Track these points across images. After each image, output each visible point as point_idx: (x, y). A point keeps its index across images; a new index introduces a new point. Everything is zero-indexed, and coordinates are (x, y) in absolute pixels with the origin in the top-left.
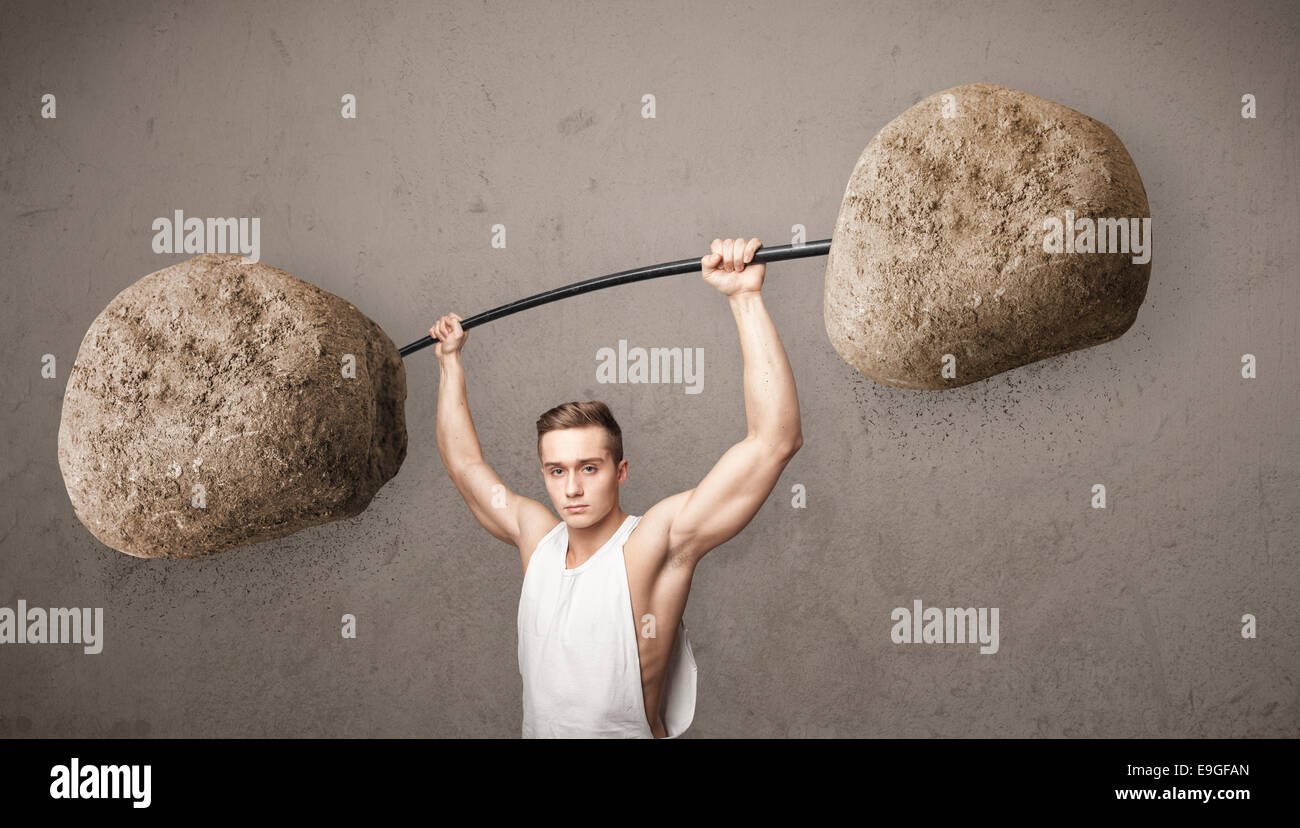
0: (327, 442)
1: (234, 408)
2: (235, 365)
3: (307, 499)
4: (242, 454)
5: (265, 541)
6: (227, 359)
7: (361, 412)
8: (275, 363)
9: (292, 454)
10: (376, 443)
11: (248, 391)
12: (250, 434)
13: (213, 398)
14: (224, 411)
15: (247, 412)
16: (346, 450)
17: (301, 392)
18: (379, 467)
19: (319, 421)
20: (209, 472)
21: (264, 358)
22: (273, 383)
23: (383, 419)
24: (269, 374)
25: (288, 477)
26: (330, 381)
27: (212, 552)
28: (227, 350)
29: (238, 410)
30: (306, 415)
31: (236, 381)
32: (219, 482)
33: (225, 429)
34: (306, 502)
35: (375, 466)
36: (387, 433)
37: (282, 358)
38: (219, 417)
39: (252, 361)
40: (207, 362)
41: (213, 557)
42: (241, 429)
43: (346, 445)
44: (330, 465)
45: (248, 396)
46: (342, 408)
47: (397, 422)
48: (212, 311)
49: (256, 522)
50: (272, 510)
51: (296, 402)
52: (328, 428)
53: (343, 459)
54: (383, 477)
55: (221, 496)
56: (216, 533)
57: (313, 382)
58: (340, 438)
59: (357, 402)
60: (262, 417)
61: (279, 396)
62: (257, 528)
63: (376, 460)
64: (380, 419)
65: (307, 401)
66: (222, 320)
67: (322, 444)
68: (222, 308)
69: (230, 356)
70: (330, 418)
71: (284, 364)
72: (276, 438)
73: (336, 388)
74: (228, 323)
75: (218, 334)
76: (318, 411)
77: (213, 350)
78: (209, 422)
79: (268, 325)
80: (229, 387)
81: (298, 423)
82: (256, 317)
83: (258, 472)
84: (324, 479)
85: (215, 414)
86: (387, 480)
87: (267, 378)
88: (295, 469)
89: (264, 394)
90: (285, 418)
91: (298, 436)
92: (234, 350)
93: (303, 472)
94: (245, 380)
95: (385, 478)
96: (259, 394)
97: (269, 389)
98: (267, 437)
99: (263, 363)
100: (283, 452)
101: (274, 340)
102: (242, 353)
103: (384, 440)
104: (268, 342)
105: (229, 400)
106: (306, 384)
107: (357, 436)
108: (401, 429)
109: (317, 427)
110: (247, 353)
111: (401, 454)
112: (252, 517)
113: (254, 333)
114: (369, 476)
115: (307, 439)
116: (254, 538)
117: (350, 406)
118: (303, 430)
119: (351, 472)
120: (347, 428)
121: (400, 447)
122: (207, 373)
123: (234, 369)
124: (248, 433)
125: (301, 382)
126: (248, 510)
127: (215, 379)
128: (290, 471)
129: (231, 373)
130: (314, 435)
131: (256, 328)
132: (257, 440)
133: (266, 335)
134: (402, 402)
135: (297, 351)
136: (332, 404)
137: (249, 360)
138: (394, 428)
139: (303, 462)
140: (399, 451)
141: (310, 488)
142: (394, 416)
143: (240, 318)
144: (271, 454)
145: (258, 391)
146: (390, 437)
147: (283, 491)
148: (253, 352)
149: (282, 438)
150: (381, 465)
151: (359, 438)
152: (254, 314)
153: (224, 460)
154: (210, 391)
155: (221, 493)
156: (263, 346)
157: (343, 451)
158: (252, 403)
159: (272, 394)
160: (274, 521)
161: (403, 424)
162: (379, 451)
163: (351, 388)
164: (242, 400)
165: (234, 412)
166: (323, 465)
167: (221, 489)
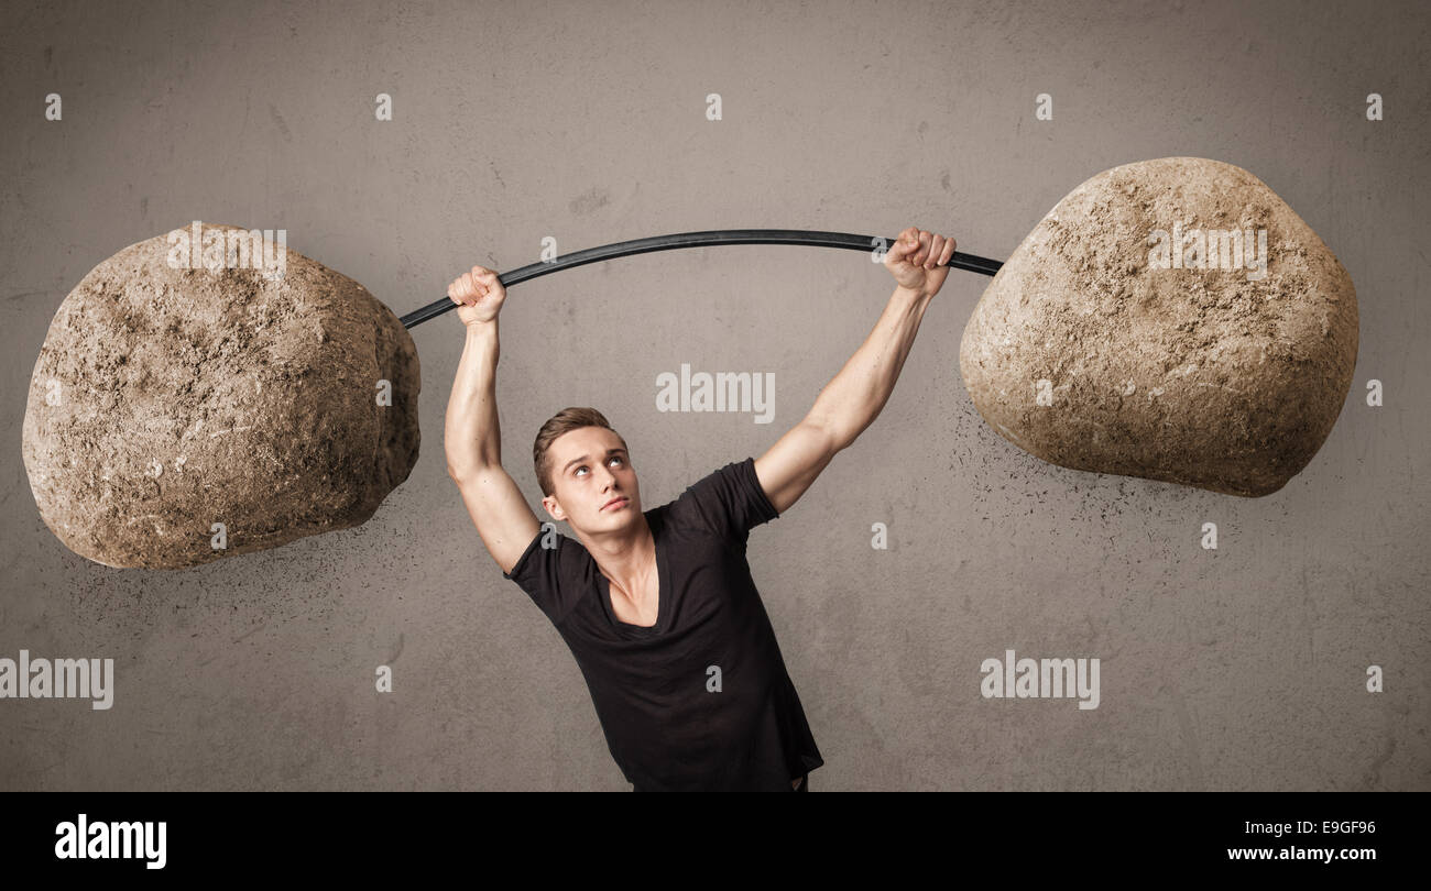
0: (329, 440)
1: (224, 399)
2: (225, 351)
3: (304, 505)
4: (231, 452)
5: (255, 551)
6: (216, 343)
7: (368, 408)
8: (271, 349)
9: (288, 453)
10: (385, 442)
11: (240, 380)
12: (242, 429)
13: (200, 388)
14: (212, 403)
15: (239, 405)
16: (350, 450)
17: (300, 383)
18: (387, 469)
19: (320, 416)
20: (193, 471)
21: (259, 343)
22: (268, 372)
23: (393, 417)
24: (265, 362)
25: (283, 479)
26: (334, 371)
27: (195, 563)
28: (217, 334)
29: (228, 401)
30: (305, 410)
31: (227, 369)
32: (205, 484)
33: (213, 423)
34: (302, 508)
35: (383, 469)
36: (397, 431)
37: (278, 345)
38: (206, 410)
39: (245, 346)
40: (194, 346)
41: (197, 568)
42: (231, 423)
43: (349, 444)
44: (331, 467)
45: (240, 387)
46: (347, 402)
47: (409, 418)
48: (202, 288)
49: (246, 529)
50: (265, 516)
51: (295, 395)
52: (330, 424)
53: (346, 460)
54: (391, 481)
55: (206, 500)
56: (200, 542)
57: (314, 372)
58: (343, 436)
59: (364, 395)
60: (255, 410)
61: (275, 387)
62: (247, 537)
63: (384, 461)
64: (389, 416)
65: (306, 393)
66: (212, 299)
67: (323, 443)
68: (213, 286)
69: (220, 340)
70: (333, 413)
71: (282, 350)
72: (271, 435)
73: (340, 380)
74: (219, 302)
75: (207, 315)
76: (319, 405)
77: (202, 334)
78: (194, 414)
79: (265, 306)
80: (218, 376)
81: (296, 419)
82: (251, 297)
83: (249, 474)
84: (325, 482)
85: (202, 406)
86: (396, 486)
87: (262, 367)
88: (292, 471)
89: (259, 385)
90: (282, 412)
91: (296, 432)
92: (224, 333)
93: (300, 475)
94: (237, 368)
95: (394, 484)
96: (252, 384)
97: (263, 379)
98: (261, 434)
99: (257, 349)
100: (278, 450)
101: (271, 323)
102: (234, 338)
103: (393, 440)
104: (263, 326)
105: (218, 389)
106: (306, 374)
107: (363, 433)
108: (414, 427)
109: (317, 424)
110: (240, 338)
111: (412, 455)
112: (242, 523)
113: (249, 315)
114: (376, 480)
115: (306, 436)
116: (243, 548)
117: (355, 400)
118: (302, 426)
119: (355, 475)
120: (351, 425)
121: (412, 448)
122: (194, 360)
123: (224, 356)
124: (239, 429)
125: (301, 371)
126: (237, 516)
127: (203, 367)
128: (286, 472)
129: (222, 360)
130: (314, 431)
131: (251, 309)
132: (249, 436)
133: (262, 317)
134: (415, 397)
135: (296, 336)
136: (336, 397)
137: (242, 345)
138: (406, 425)
139: (300, 462)
140: (411, 452)
141: (308, 493)
142: (405, 412)
143: (232, 298)
144: (264, 452)
145: (251, 381)
146: (401, 435)
147: (277, 495)
148: (246, 336)
149: (277, 435)
150: (390, 468)
151: (366, 437)
152: (249, 293)
153: (211, 458)
154: (196, 379)
155: (206, 496)
156: (258, 329)
157: (346, 451)
158: (244, 395)
159: (267, 385)
160: (267, 529)
161: (415, 422)
162: (387, 451)
163: (357, 379)
164: (232, 390)
165: (224, 405)
166: (323, 466)
167: (206, 491)
